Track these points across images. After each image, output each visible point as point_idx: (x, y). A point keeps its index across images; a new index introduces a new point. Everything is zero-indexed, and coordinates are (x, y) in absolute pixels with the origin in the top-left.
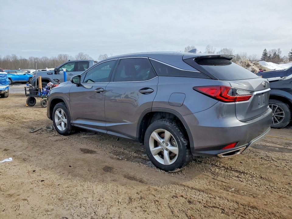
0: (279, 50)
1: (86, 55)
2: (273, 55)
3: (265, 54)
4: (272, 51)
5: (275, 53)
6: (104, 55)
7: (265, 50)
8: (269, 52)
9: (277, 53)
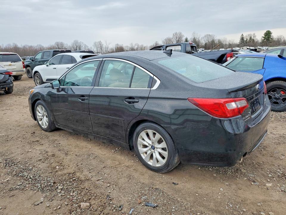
0: (254, 34)
1: (81, 42)
2: (249, 39)
3: (242, 39)
4: (249, 35)
5: (251, 38)
6: (99, 42)
7: (242, 35)
8: (246, 36)
9: (252, 37)
